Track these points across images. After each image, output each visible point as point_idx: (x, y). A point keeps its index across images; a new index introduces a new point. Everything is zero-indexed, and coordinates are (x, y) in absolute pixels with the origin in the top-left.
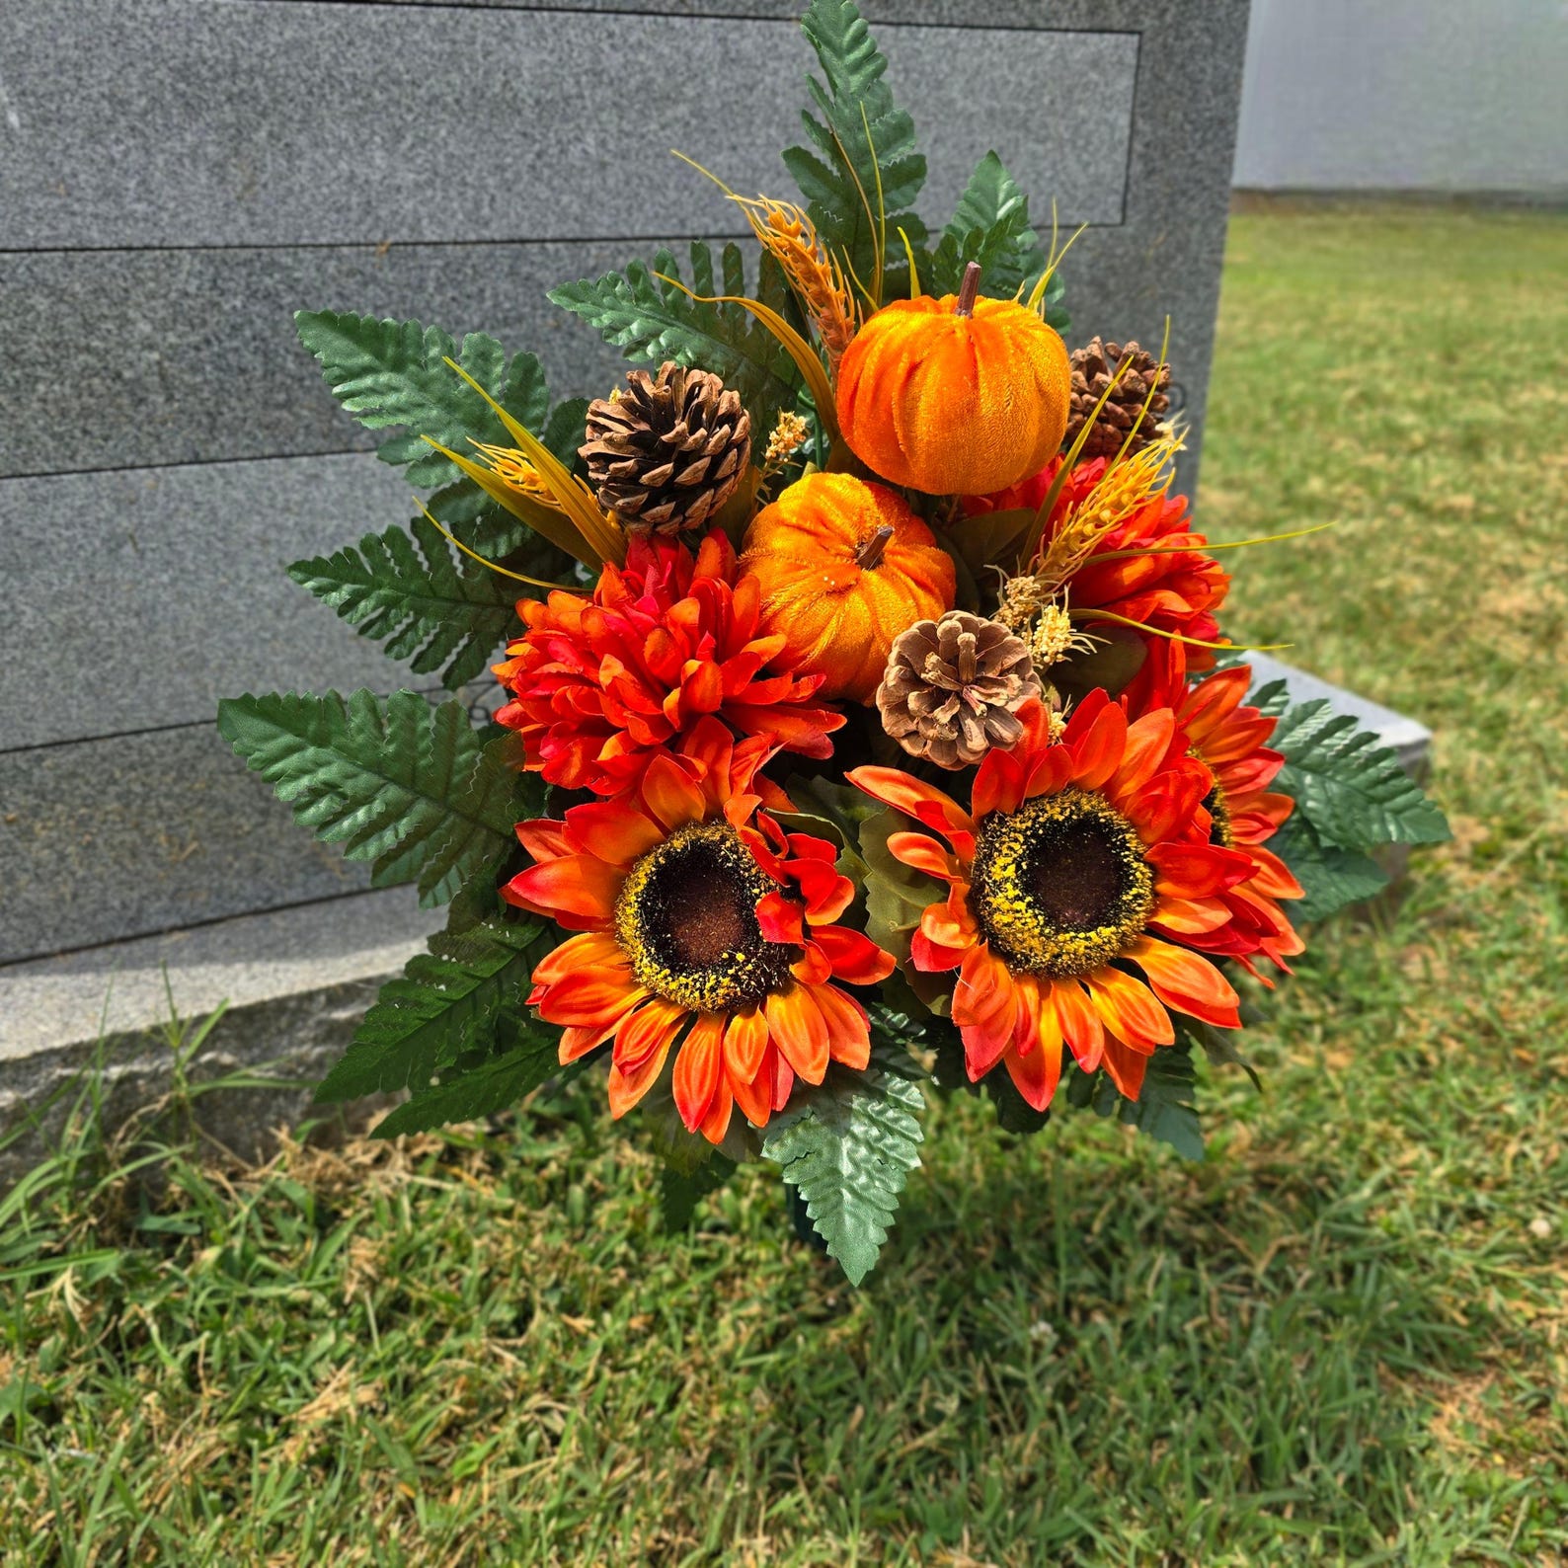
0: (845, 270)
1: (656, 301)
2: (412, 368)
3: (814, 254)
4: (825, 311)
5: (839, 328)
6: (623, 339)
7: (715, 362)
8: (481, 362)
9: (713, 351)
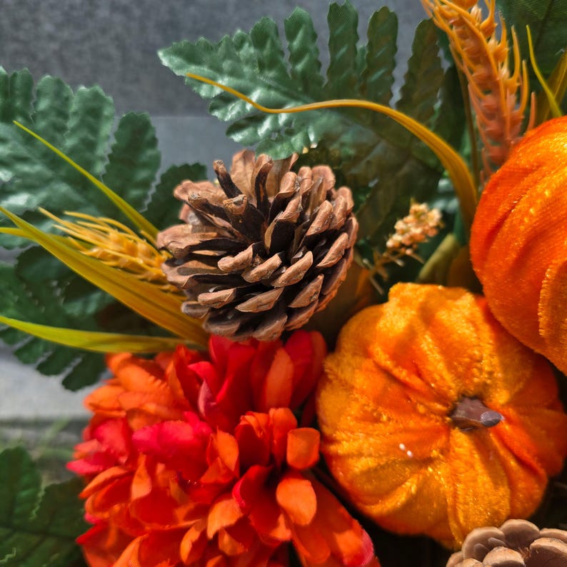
0: (525, 55)
1: (282, 69)
2: (18, 122)
3: (488, 32)
4: (490, 100)
5: (502, 121)
6: (232, 112)
7: (343, 145)
8: (90, 119)
9: (344, 132)
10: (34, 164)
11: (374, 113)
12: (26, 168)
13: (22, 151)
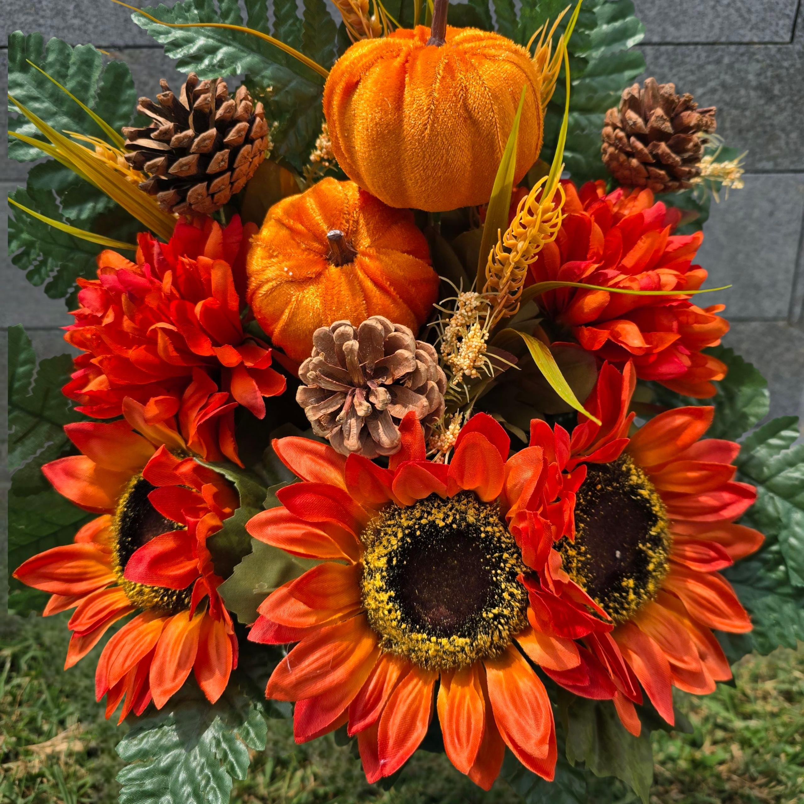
7: (263, 77)
8: (84, 67)
9: (266, 68)
10: (43, 102)
11: (258, 38)
12: (37, 105)
13: (35, 92)
